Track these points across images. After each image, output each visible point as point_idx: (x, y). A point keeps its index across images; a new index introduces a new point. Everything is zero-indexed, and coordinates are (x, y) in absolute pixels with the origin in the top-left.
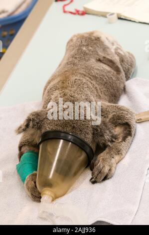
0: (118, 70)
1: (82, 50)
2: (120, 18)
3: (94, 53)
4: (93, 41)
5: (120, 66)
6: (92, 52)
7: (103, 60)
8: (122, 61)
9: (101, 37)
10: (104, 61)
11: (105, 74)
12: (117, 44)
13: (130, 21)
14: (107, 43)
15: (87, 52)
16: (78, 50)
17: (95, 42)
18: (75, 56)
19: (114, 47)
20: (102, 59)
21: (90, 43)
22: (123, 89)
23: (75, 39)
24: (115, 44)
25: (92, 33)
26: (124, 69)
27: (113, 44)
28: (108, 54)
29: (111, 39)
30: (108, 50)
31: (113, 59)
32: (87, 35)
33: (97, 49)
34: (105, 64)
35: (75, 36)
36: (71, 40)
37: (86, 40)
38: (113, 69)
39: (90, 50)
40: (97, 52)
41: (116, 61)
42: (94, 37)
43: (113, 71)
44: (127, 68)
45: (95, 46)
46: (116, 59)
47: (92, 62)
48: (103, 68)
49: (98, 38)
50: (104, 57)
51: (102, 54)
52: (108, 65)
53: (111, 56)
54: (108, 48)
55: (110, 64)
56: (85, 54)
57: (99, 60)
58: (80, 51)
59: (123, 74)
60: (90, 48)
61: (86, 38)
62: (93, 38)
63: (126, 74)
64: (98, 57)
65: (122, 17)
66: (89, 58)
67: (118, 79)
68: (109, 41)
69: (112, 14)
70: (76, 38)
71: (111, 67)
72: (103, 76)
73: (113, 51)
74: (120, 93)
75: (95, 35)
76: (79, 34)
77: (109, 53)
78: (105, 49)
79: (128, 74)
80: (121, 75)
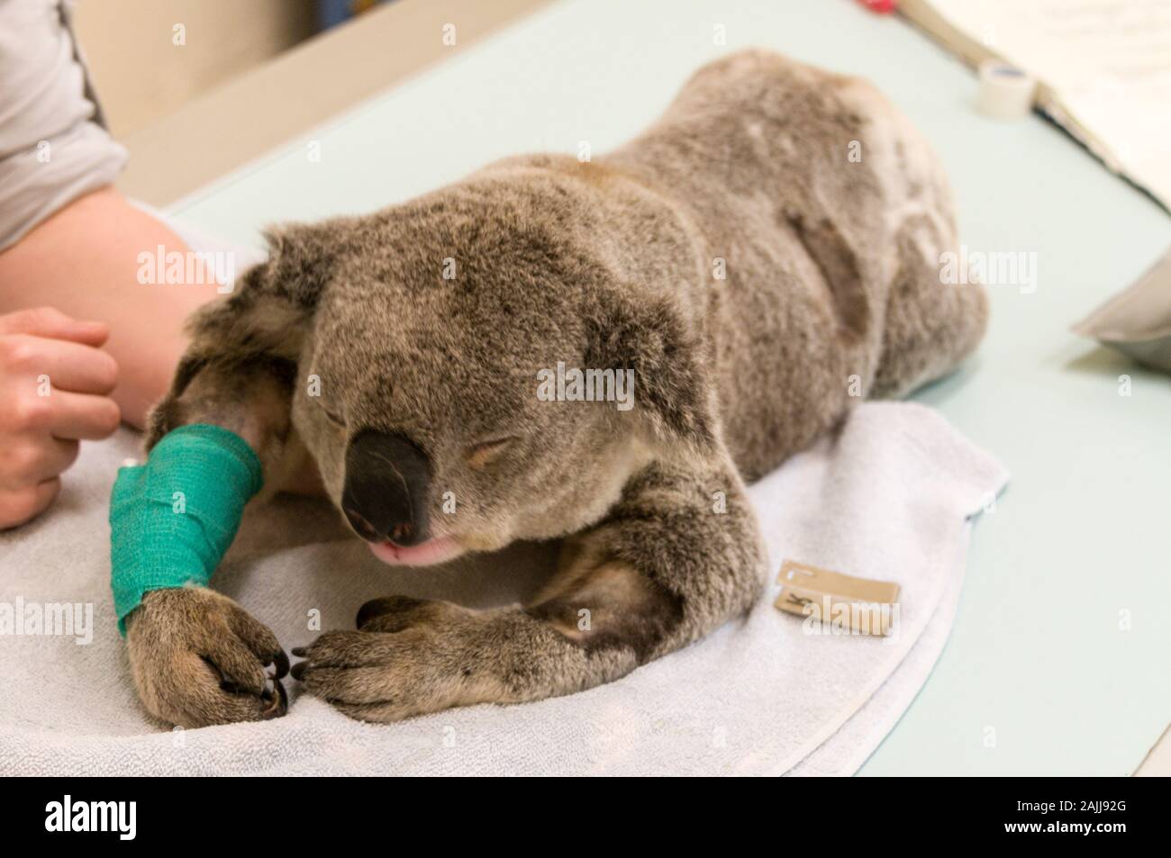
0: (853, 318)
1: (738, 128)
2: (1040, 112)
3: (789, 175)
4: (819, 115)
5: (877, 306)
6: (785, 165)
7: (815, 234)
8: (906, 286)
9: (868, 121)
10: (816, 243)
11: (784, 300)
12: (939, 207)
13: (1083, 146)
14: (885, 167)
15: (762, 150)
16: (723, 120)
17: (829, 127)
18: (690, 142)
19: (913, 208)
20: (811, 223)
21: (797, 119)
22: (828, 421)
23: (741, 69)
24: (928, 196)
25: (840, 82)
26: (893, 332)
27: (914, 191)
28: (856, 221)
29: (919, 161)
30: (869, 201)
31: (865, 254)
32: (809, 79)
33: (818, 166)
34: (813, 255)
35: (752, 54)
36: (723, 66)
37: (788, 96)
38: (836, 301)
39: (776, 152)
40: (808, 178)
41: (870, 272)
42: (837, 102)
43: (828, 310)
44: (907, 333)
45: (816, 146)
46: (882, 266)
47: (759, 212)
48: (792, 264)
49: (856, 119)
50: (827, 224)
51: (825, 201)
52: (824, 271)
53: (865, 236)
54: (877, 192)
55: (837, 270)
56: (745, 154)
57: (796, 225)
58: (727, 129)
59: (872, 350)
60: (786, 143)
61: (798, 86)
62: (829, 106)
63: (886, 359)
64: (797, 204)
65: (1055, 112)
66: (751, 184)
67: (831, 361)
68: (903, 166)
69: (1013, 73)
70: (748, 65)
71: (832, 288)
72: (774, 302)
73: (893, 220)
74: (808, 434)
75: (850, 97)
76: (773, 58)
77: (868, 219)
78: (859, 185)
79: (900, 365)
80: (857, 352)
